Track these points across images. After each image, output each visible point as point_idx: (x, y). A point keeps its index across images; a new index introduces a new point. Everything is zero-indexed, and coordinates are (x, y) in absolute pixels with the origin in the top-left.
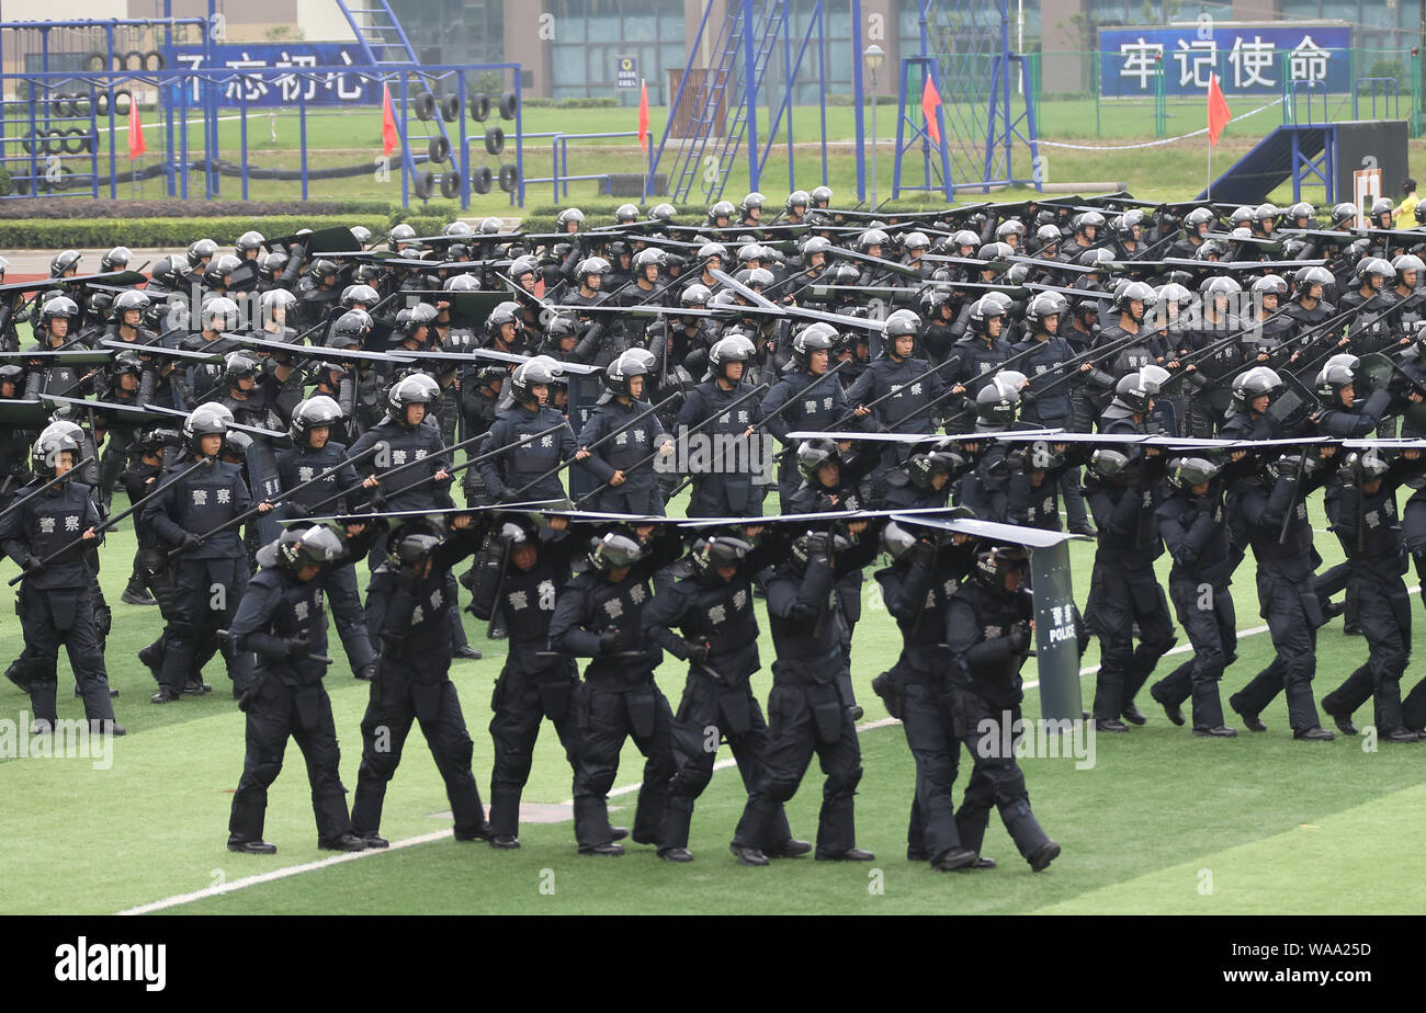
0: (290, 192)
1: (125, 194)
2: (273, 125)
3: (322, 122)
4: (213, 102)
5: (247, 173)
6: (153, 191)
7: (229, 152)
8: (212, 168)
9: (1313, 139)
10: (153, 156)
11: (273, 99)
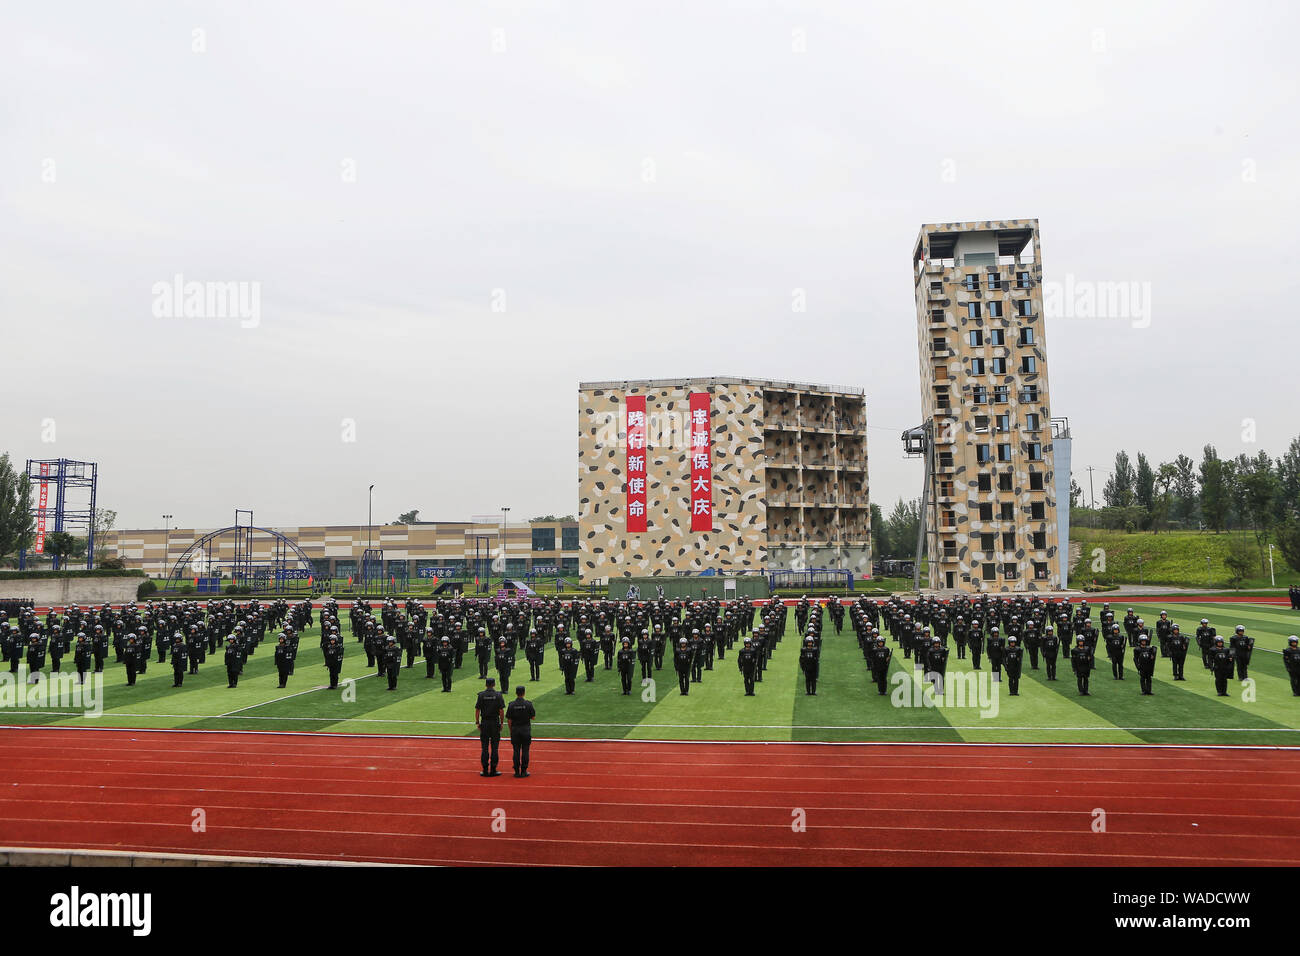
0: (295, 592)
1: (269, 592)
2: (293, 581)
3: (301, 581)
4: (284, 578)
5: (288, 589)
6: (274, 592)
7: (286, 586)
8: (283, 588)
9: (449, 585)
10: (274, 586)
11: (293, 578)
